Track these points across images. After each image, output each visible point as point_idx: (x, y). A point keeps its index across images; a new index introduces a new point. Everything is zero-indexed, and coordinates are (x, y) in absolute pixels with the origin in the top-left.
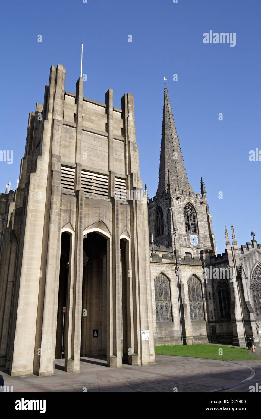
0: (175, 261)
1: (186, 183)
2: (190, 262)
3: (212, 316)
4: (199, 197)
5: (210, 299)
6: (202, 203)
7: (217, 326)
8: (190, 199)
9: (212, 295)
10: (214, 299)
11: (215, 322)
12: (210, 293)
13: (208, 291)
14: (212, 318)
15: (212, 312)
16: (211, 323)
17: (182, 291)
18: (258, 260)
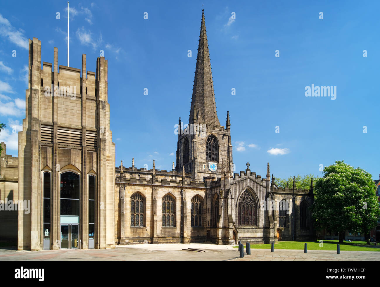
0: (182, 185)
1: (213, 117)
2: (195, 186)
3: (209, 224)
4: (222, 129)
5: (209, 212)
6: (224, 135)
7: (212, 231)
8: (213, 131)
9: (210, 210)
10: (211, 213)
11: (211, 228)
12: (209, 208)
13: (207, 207)
14: (209, 226)
15: (209, 221)
16: (207, 229)
17: (184, 207)
18: (248, 184)
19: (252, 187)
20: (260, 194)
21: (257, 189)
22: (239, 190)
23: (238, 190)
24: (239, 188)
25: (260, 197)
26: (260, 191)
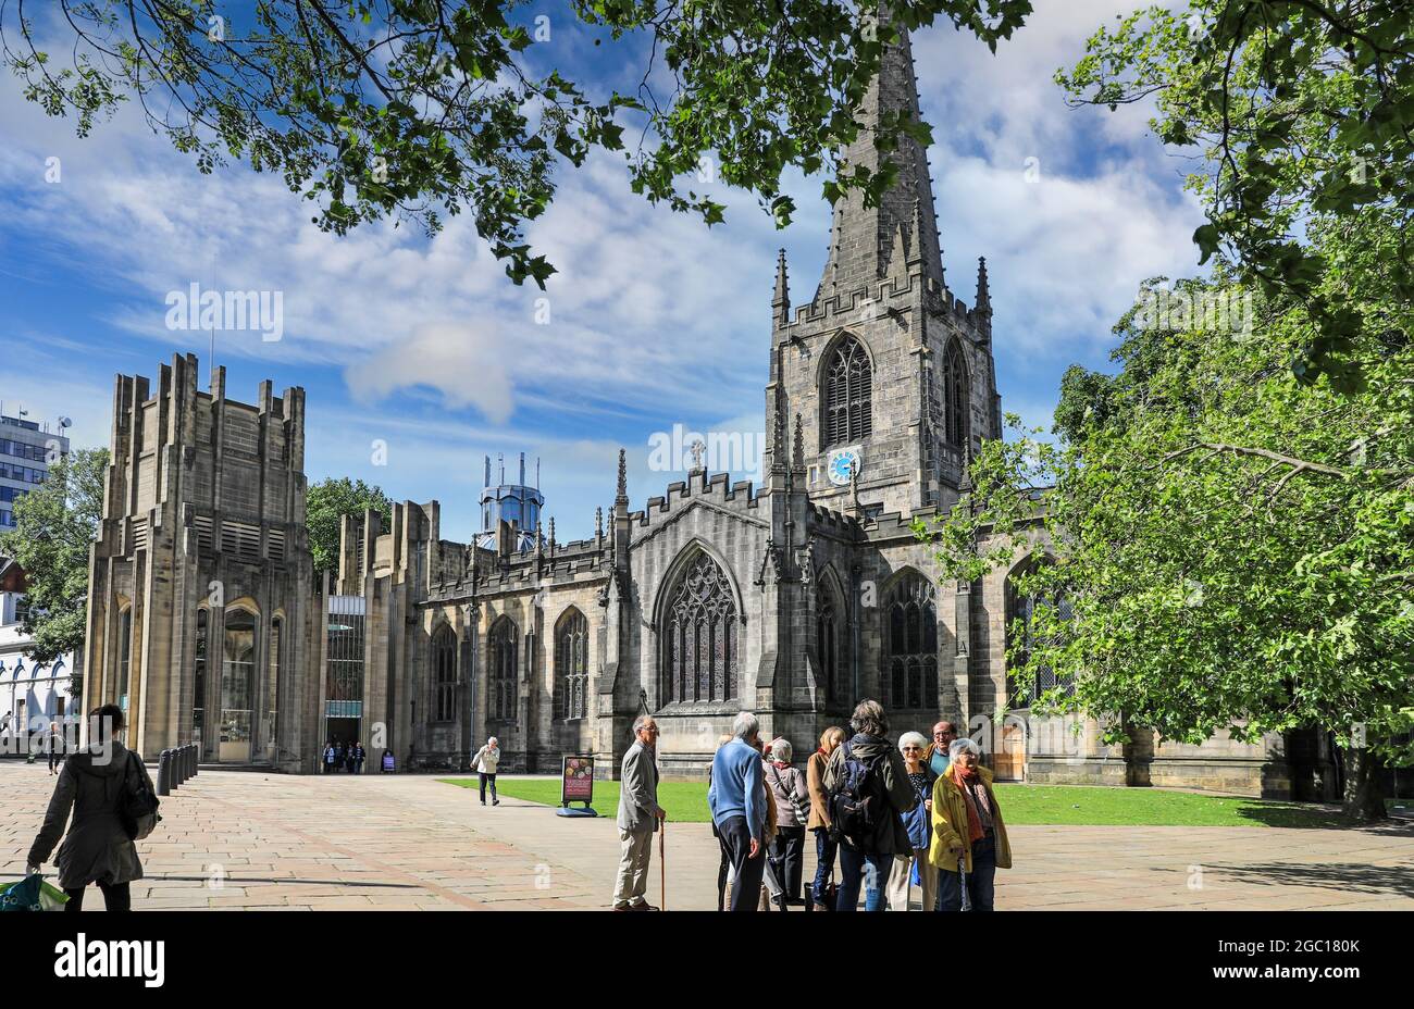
18: (696, 532)
19: (709, 537)
20: (744, 559)
21: (729, 542)
22: (663, 560)
23: (657, 560)
24: (663, 553)
25: (745, 576)
26: (745, 547)
